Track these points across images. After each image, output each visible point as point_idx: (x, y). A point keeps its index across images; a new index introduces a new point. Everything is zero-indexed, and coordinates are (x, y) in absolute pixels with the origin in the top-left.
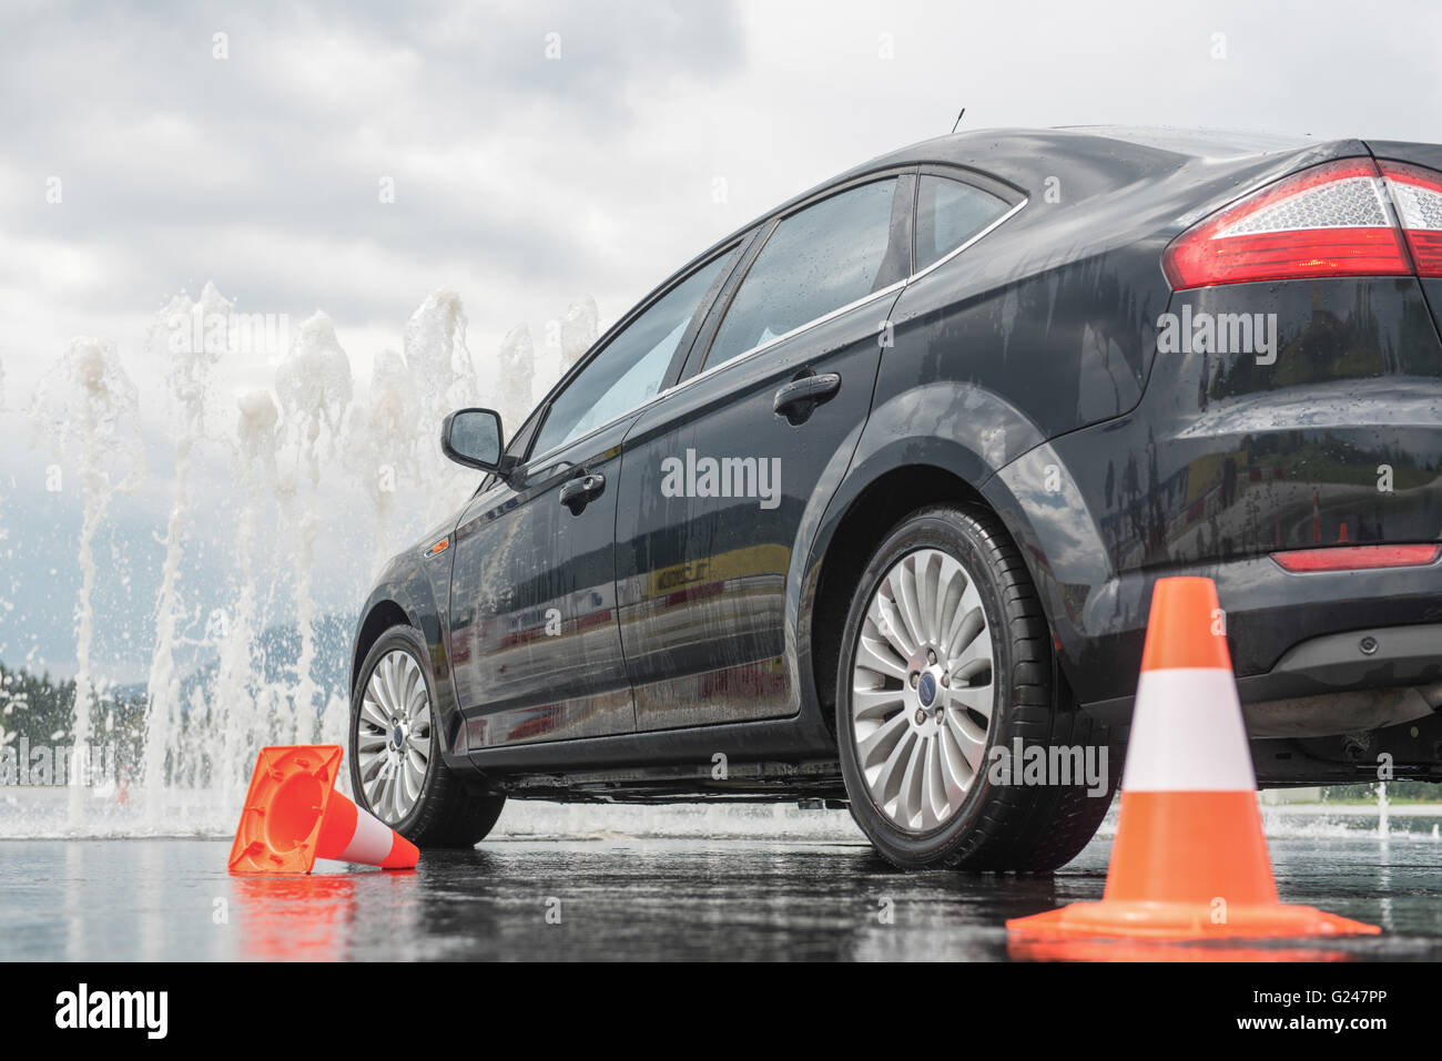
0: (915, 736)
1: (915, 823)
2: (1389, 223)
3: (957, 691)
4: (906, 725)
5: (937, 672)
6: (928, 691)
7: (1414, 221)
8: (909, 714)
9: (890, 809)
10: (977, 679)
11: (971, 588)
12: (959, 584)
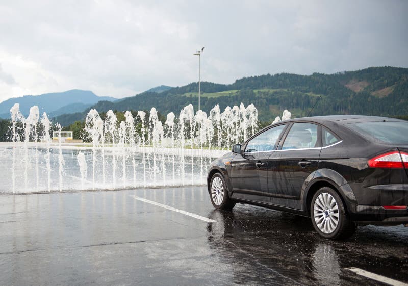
0: (325, 220)
1: (327, 233)
2: (401, 161)
3: (332, 213)
4: (323, 218)
5: (328, 211)
6: (327, 213)
7: (405, 160)
8: (324, 216)
9: (322, 230)
10: (335, 211)
11: (333, 199)
12: (331, 199)
